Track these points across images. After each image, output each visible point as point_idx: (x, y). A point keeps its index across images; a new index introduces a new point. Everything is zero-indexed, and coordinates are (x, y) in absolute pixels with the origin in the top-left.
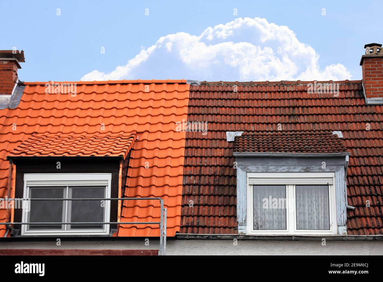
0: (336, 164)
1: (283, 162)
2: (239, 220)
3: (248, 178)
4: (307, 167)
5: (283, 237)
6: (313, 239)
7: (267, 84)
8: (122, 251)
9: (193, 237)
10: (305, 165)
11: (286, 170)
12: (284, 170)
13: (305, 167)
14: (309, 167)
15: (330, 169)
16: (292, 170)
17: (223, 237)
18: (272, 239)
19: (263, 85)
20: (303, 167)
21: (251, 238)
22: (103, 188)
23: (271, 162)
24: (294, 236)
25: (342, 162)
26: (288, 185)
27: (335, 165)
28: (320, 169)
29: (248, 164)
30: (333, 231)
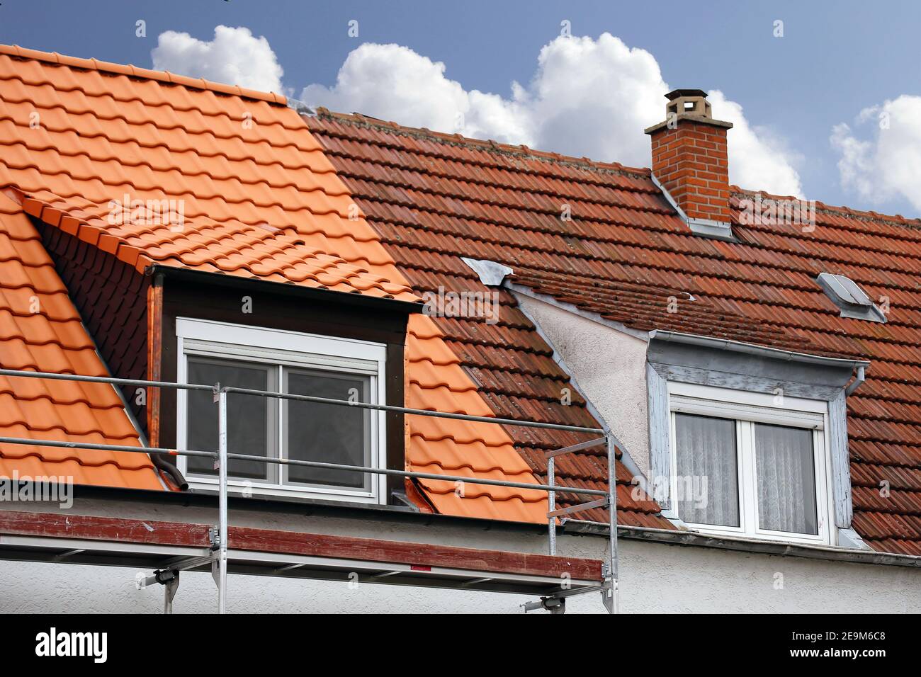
0: (830, 383)
1: (737, 366)
3: (669, 396)
4: (778, 383)
5: (768, 546)
6: (821, 555)
7: (458, 141)
8: (527, 557)
9: (596, 531)
11: (740, 386)
12: (738, 383)
13: (775, 383)
14: (782, 383)
15: (821, 395)
16: (750, 387)
17: (655, 535)
18: (747, 548)
19: (454, 143)
20: (771, 383)
21: (708, 543)
22: (360, 380)
23: (715, 363)
24: (792, 546)
25: (842, 381)
26: (741, 421)
27: (830, 387)
28: (802, 391)
29: (670, 361)
30: (825, 538)
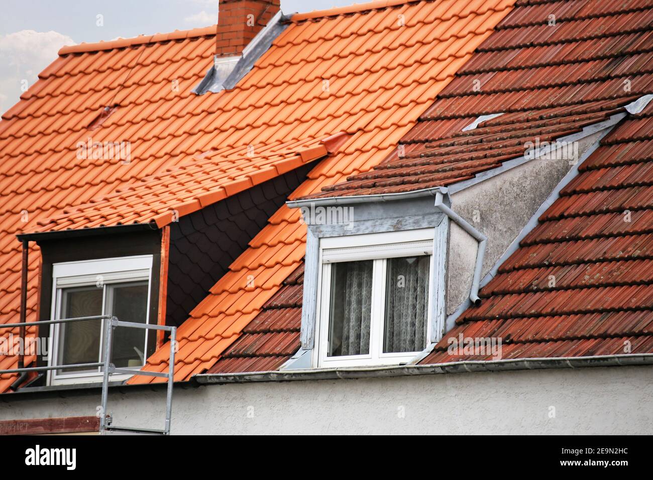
0: (437, 210)
2: (304, 339)
3: (321, 251)
4: (398, 220)
8: (65, 420)
10: (395, 215)
11: (371, 230)
12: (368, 228)
13: (395, 221)
14: (401, 219)
15: (429, 223)
16: (377, 229)
20: (393, 221)
26: (376, 260)
28: (415, 223)
